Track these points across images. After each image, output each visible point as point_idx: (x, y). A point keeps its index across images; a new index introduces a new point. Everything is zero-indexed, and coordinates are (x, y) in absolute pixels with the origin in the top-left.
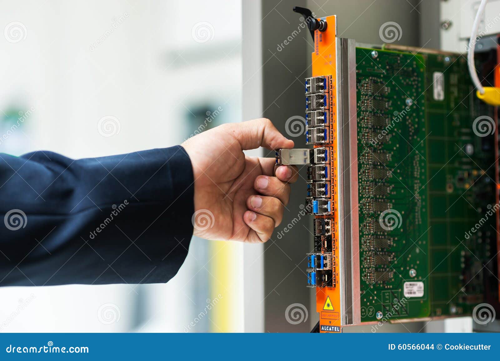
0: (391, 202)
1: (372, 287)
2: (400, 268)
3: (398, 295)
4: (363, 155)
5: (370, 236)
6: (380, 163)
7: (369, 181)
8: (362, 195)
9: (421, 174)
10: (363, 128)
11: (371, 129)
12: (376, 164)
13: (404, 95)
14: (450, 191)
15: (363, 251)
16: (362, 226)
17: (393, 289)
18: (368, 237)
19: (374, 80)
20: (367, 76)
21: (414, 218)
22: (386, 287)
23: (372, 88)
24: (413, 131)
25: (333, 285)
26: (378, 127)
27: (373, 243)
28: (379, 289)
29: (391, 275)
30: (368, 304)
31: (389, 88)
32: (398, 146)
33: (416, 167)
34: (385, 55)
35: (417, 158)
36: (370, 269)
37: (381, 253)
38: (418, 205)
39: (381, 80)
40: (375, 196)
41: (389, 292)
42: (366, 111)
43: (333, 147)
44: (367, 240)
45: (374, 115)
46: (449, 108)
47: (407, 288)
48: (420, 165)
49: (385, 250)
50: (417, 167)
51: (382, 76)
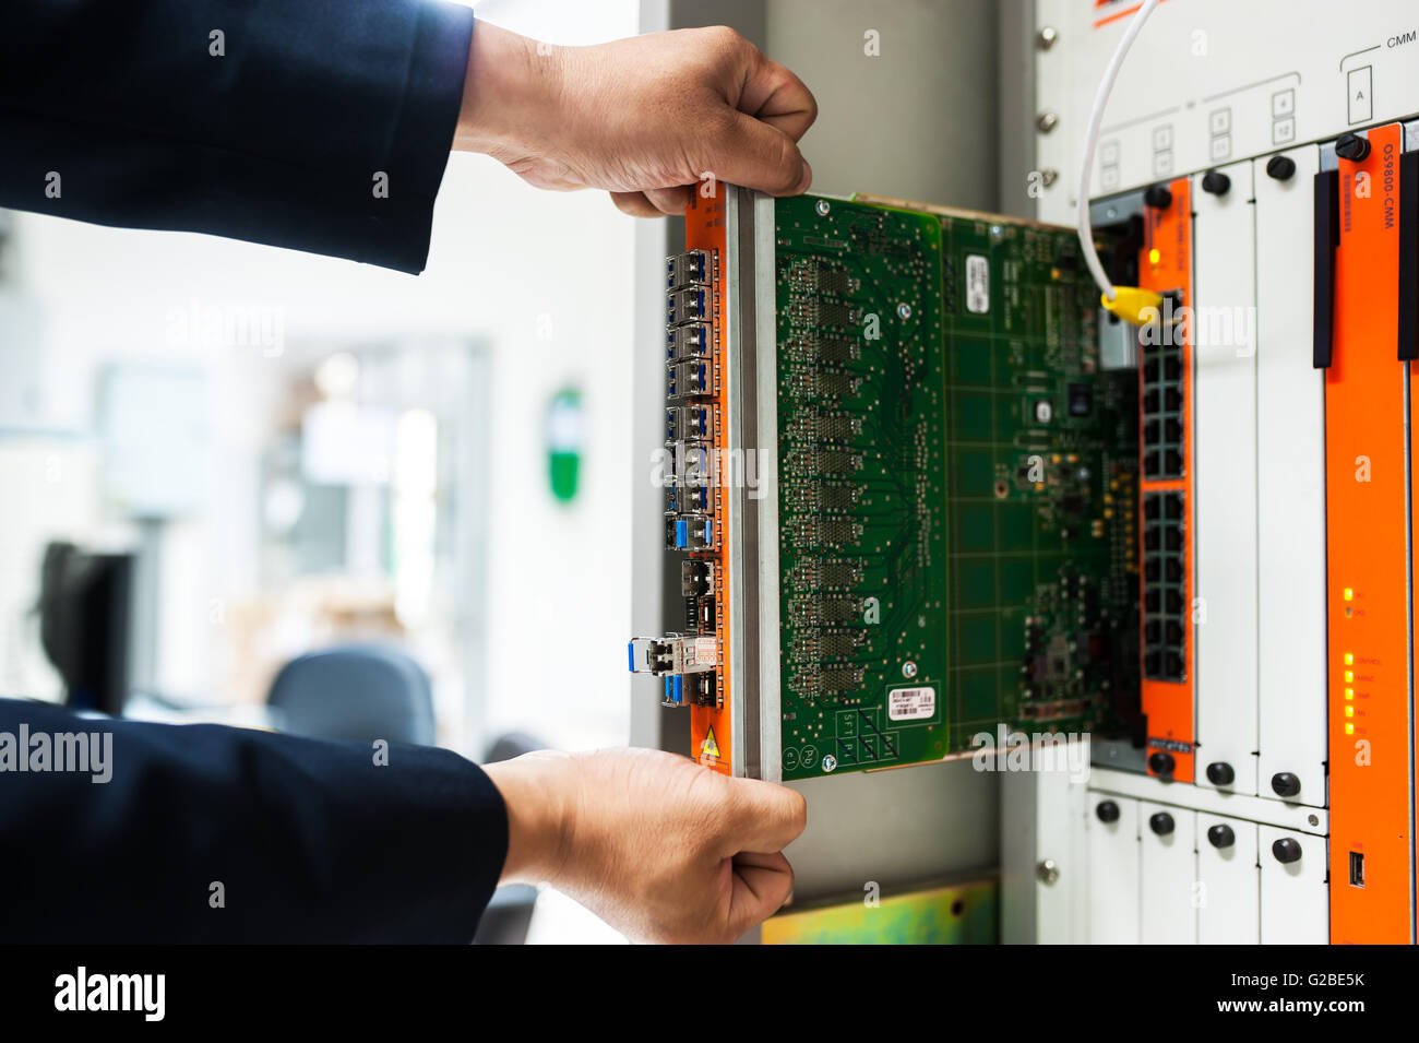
0: (860, 521)
1: (813, 704)
2: (881, 659)
3: (875, 718)
4: (794, 423)
5: (808, 596)
6: (835, 440)
7: (807, 478)
8: (791, 508)
9: (931, 462)
10: (795, 363)
11: (811, 365)
12: (825, 440)
13: (892, 296)
14: (1002, 496)
15: (793, 628)
16: (789, 573)
17: (861, 705)
18: (805, 597)
19: (821, 263)
20: (806, 255)
21: (914, 554)
22: (847, 702)
23: (816, 280)
24: (913, 372)
25: (718, 706)
26: (831, 363)
27: (816, 610)
28: (829, 709)
29: (859, 676)
30: (803, 740)
31: (858, 281)
32: (877, 402)
33: (919, 448)
34: (846, 212)
35: (923, 429)
36: (809, 666)
37: (835, 631)
38: (924, 527)
39: (839, 263)
40: (822, 509)
41: (853, 713)
42: (803, 328)
43: (719, 404)
44: (801, 603)
45: (822, 335)
46: (1000, 327)
47: (895, 701)
48: (929, 444)
49: (845, 624)
50: (923, 449)
51: (840, 254)
